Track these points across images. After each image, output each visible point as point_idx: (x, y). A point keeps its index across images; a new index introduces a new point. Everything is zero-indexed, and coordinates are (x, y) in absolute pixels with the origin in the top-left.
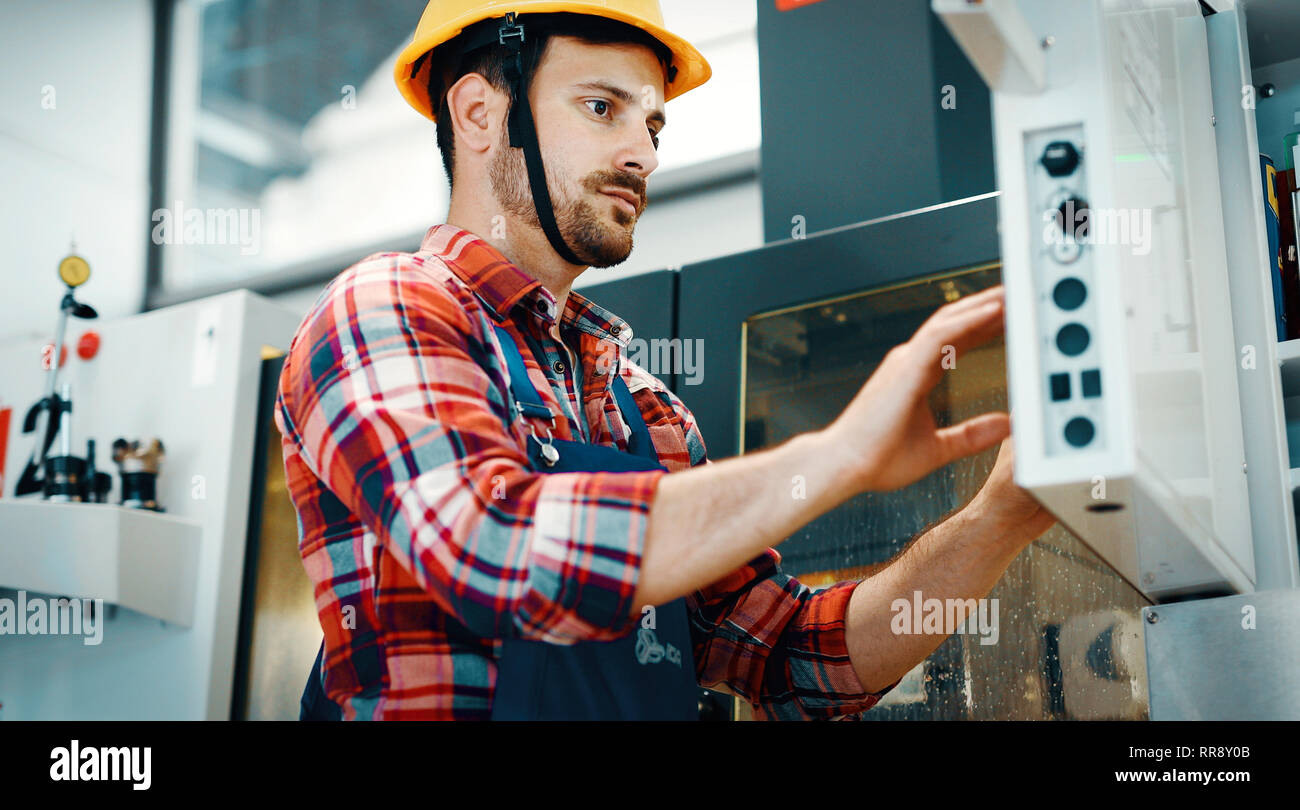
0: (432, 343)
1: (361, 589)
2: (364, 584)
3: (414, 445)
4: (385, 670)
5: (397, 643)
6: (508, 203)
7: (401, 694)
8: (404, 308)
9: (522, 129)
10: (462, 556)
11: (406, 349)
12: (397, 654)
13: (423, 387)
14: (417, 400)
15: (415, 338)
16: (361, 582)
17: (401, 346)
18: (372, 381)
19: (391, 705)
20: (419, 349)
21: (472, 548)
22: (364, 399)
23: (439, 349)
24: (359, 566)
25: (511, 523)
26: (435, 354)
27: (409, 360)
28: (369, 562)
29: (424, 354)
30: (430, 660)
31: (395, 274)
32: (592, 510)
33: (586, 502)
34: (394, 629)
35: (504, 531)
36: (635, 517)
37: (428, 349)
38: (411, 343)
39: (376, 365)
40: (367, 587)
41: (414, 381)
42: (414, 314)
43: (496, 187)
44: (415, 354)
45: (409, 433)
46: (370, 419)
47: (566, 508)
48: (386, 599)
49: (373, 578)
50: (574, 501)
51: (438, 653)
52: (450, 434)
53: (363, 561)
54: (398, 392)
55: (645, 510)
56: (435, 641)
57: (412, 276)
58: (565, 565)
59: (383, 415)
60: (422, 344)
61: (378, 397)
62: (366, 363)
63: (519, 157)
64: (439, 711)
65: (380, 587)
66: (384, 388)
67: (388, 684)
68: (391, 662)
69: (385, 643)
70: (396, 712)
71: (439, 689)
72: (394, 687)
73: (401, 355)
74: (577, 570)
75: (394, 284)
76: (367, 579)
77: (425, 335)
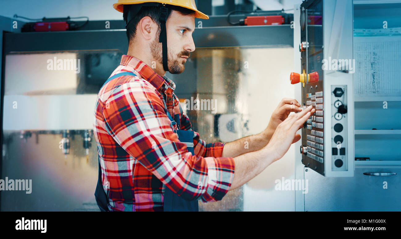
0: (160, 114)
1: (128, 175)
2: (129, 174)
3: (162, 146)
4: (134, 197)
5: (137, 190)
6: (155, 56)
7: (139, 204)
8: (151, 102)
9: (163, 38)
10: (186, 182)
11: (154, 116)
12: (137, 193)
13: (160, 127)
14: (159, 132)
15: (156, 112)
16: (128, 173)
17: (153, 115)
18: (146, 125)
19: (137, 207)
20: (157, 115)
21: (188, 180)
22: (145, 131)
23: (162, 115)
24: (128, 169)
25: (199, 173)
26: (161, 117)
27: (155, 119)
28: (131, 168)
29: (159, 117)
30: (146, 195)
31: (143, 89)
32: (221, 172)
33: (220, 170)
34: (137, 186)
35: (197, 175)
36: (231, 174)
37: (159, 115)
38: (155, 114)
39: (147, 120)
40: (130, 175)
41: (158, 126)
42: (154, 104)
43: (152, 51)
44: (156, 117)
45: (160, 142)
46: (148, 137)
47: (215, 171)
48: (135, 179)
49: (132, 172)
50: (217, 169)
51: (149, 193)
52: (173, 143)
53: (129, 168)
54: (154, 129)
55: (233, 172)
56: (149, 190)
57: (148, 90)
58: (215, 187)
59: (152, 136)
60: (158, 114)
61: (148, 130)
62: (144, 119)
63: (161, 45)
64: (150, 209)
65: (134, 175)
66: (150, 128)
67: (135, 201)
68: (136, 195)
69: (134, 190)
70: (139, 209)
71: (150, 203)
72: (137, 201)
73: (153, 117)
74: (217, 188)
75: (144, 93)
76: (130, 173)
77: (159, 112)
